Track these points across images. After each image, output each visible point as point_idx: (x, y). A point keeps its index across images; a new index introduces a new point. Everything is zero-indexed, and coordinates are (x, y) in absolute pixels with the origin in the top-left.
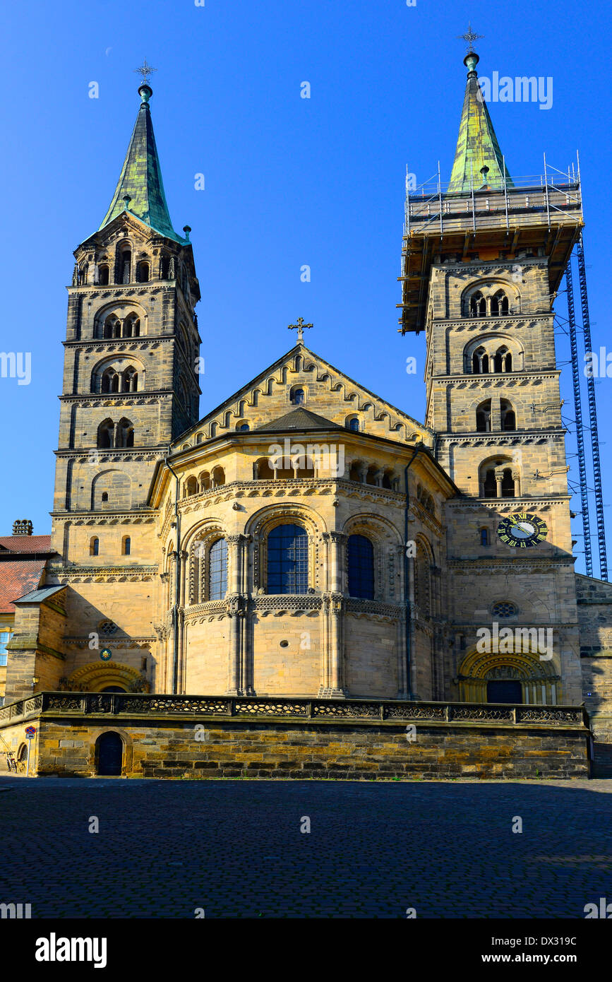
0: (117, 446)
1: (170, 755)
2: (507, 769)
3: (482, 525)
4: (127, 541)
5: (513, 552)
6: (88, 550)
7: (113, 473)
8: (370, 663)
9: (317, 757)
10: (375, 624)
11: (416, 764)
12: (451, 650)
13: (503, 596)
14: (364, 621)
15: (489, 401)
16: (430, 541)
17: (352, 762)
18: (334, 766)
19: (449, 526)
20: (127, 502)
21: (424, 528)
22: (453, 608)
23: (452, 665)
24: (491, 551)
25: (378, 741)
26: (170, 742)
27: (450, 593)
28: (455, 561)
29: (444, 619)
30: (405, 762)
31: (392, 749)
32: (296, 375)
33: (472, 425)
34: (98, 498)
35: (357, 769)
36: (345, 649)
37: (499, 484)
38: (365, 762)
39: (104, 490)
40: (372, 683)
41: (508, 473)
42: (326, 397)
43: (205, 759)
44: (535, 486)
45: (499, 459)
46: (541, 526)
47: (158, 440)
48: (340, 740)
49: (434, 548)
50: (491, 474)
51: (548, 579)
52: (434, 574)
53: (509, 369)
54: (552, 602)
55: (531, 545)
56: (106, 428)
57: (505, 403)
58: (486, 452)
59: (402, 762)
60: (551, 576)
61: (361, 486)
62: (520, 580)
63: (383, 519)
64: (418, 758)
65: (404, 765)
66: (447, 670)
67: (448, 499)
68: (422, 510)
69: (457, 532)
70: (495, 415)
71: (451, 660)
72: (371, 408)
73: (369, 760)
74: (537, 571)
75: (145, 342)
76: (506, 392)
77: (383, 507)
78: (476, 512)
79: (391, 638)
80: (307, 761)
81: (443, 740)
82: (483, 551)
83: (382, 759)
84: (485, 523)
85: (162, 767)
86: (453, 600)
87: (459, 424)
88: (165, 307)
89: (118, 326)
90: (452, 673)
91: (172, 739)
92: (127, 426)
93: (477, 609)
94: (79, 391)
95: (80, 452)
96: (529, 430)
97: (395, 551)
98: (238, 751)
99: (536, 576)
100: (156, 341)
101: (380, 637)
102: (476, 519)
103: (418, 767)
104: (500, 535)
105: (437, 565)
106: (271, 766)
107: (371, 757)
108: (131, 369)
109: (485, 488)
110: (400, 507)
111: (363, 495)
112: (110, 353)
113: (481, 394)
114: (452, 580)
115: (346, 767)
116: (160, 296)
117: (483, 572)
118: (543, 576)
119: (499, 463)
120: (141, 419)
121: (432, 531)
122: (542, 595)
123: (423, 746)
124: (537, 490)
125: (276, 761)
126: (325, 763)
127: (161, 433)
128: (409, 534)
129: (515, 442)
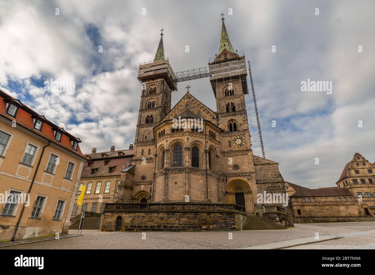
0: (149, 123)
1: (132, 223)
2: (214, 227)
3: (229, 140)
4: (150, 150)
5: (237, 149)
6: (141, 154)
7: (148, 131)
8: (197, 189)
9: (166, 223)
10: (198, 175)
11: (190, 226)
12: (223, 182)
13: (235, 163)
14: (195, 174)
15: (229, 104)
16: (215, 147)
17: (175, 225)
18: (170, 227)
19: (221, 142)
20: (150, 139)
21: (212, 144)
22: (223, 168)
23: (224, 188)
24: (232, 149)
25: (181, 217)
26: (132, 219)
27: (222, 163)
28: (223, 153)
29: (220, 172)
30: (188, 225)
31: (185, 220)
32: (187, 100)
33: (225, 111)
34: (144, 138)
35: (176, 227)
36: (190, 184)
37: (233, 127)
38: (178, 225)
39: (146, 136)
40: (197, 196)
41: (235, 124)
42: (193, 106)
43: (139, 224)
44: (241, 127)
45: (232, 120)
46: (243, 140)
47: (158, 120)
48: (172, 217)
49: (216, 149)
50: (231, 124)
51: (246, 157)
52: (217, 157)
53: (233, 95)
54: (248, 165)
55: (241, 146)
56: (148, 118)
57: (232, 104)
58: (229, 118)
59: (187, 225)
60: (246, 156)
61: (194, 133)
62: (239, 158)
63: (200, 142)
64: (191, 223)
65: (187, 226)
66: (222, 190)
67: (220, 133)
68: (211, 138)
69: (223, 143)
70: (230, 107)
71: (223, 186)
72: (203, 108)
73: (179, 224)
74: (243, 155)
75: (157, 94)
76: (232, 101)
77: (200, 138)
78: (227, 137)
79: (202, 180)
80: (164, 225)
81: (197, 216)
82: (230, 149)
83: (182, 224)
84: (230, 140)
85: (130, 228)
86: (223, 165)
87: (222, 111)
88: (161, 85)
89: (152, 91)
90: (224, 191)
91: (133, 218)
92: (152, 117)
93: (229, 168)
94: (143, 108)
95: (141, 125)
96: (238, 111)
97: (203, 151)
98: (147, 221)
99: (243, 156)
100: (159, 94)
101: (199, 179)
102: (227, 139)
103: (191, 226)
104: (233, 143)
105: (218, 154)
106: (155, 227)
107: (179, 223)
108: (154, 101)
109: (230, 129)
110: (204, 138)
111: (195, 135)
112: (150, 98)
113: (227, 102)
114: (223, 159)
115: (173, 227)
116: (160, 82)
117: (230, 155)
118: (245, 156)
119: (232, 121)
120: (155, 115)
121: (216, 144)
122: (245, 162)
123: (192, 219)
124: (241, 129)
125: (156, 225)
126: (168, 226)
127: (158, 119)
128: (206, 146)
129: (235, 115)
